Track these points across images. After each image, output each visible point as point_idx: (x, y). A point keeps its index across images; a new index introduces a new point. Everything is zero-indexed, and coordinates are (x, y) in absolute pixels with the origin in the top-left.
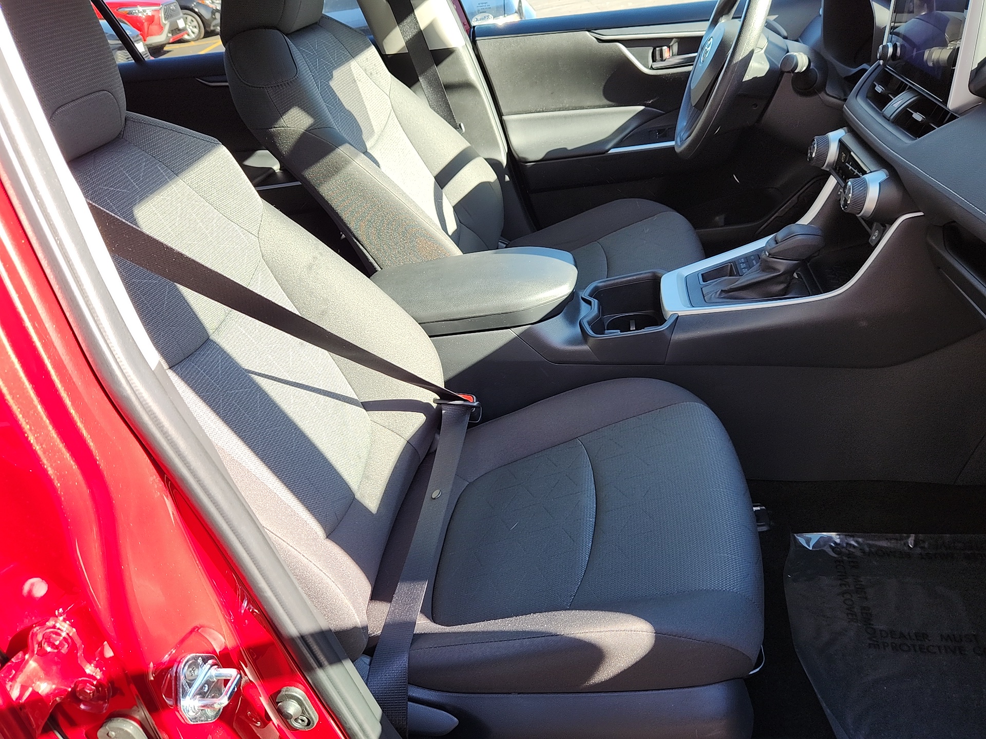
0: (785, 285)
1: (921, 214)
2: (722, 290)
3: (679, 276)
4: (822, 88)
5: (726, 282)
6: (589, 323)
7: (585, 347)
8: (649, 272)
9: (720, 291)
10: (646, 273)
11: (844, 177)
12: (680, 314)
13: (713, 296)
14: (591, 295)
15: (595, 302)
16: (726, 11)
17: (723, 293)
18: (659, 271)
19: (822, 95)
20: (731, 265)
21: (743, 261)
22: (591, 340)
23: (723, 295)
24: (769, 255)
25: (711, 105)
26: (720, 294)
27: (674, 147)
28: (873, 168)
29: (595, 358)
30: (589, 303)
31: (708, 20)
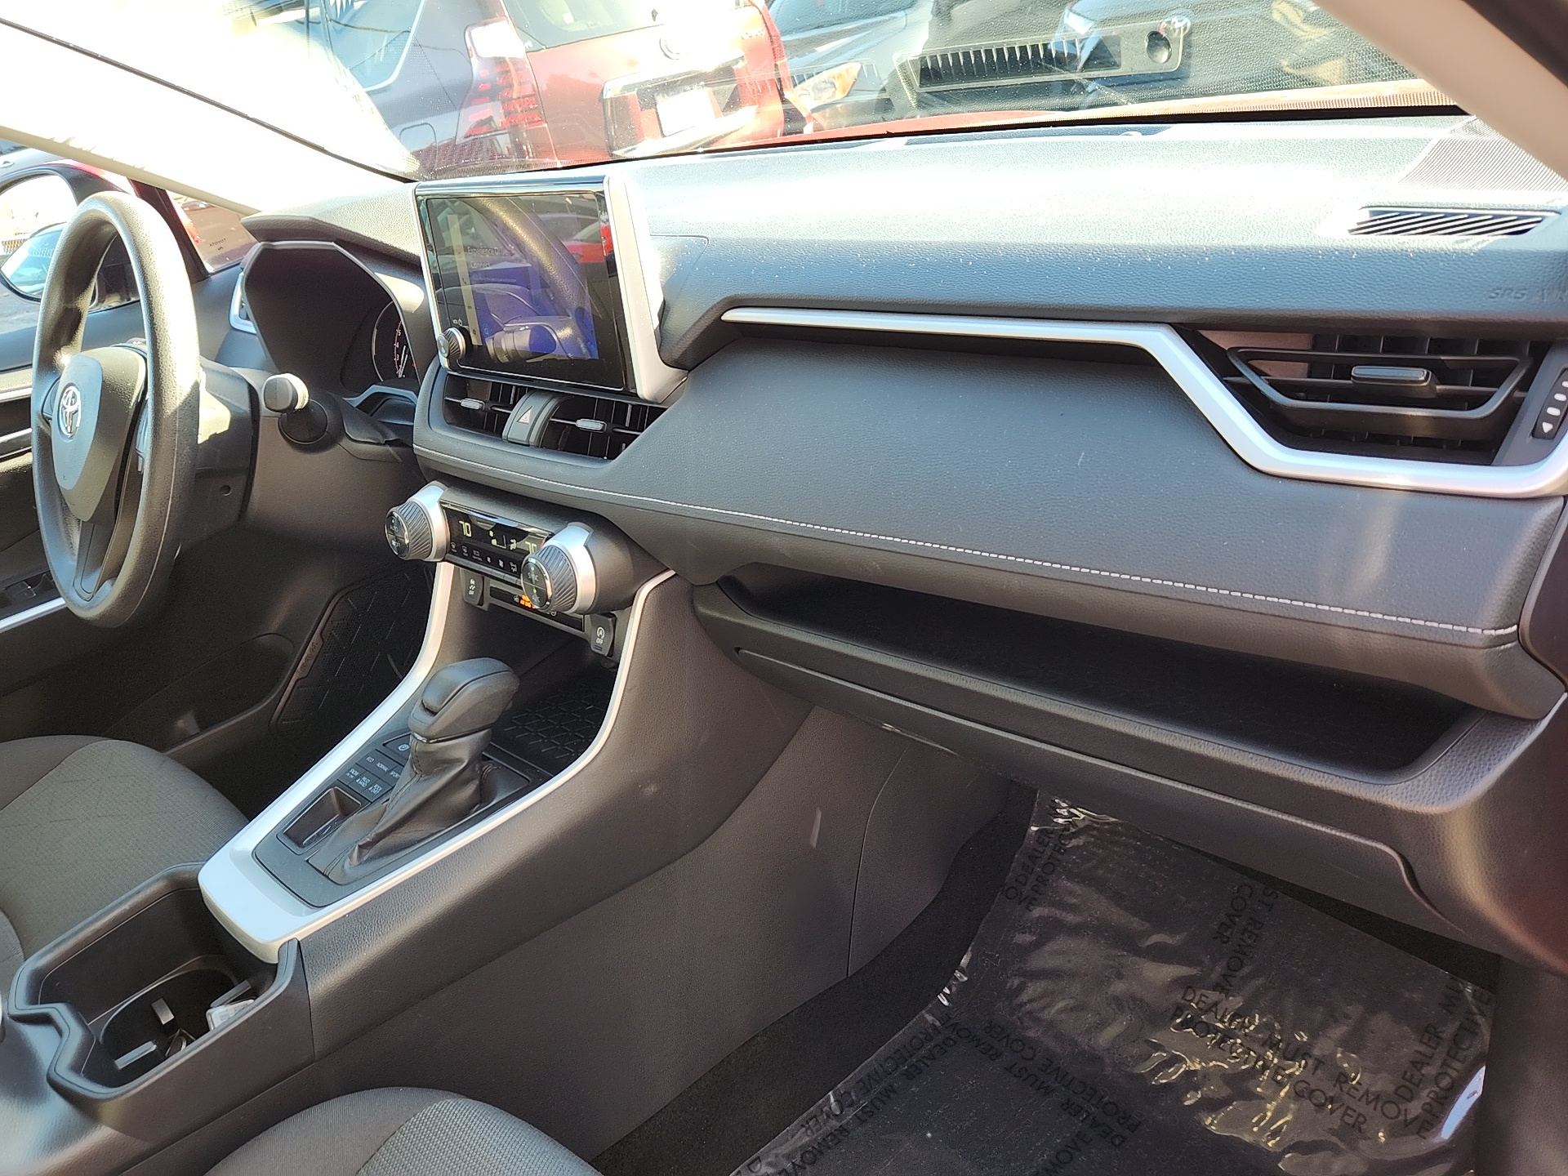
0: (477, 782)
1: (671, 573)
2: (360, 846)
3: (237, 859)
4: (341, 433)
5: (355, 830)
6: (76, 1068)
7: (102, 1134)
8: (158, 880)
9: (357, 848)
10: (148, 886)
11: (489, 559)
12: (300, 935)
13: (347, 866)
14: (33, 1000)
15: (60, 1011)
16: (64, 339)
17: (366, 851)
18: (180, 868)
19: (345, 442)
20: (337, 792)
21: (357, 774)
22: (109, 1111)
23: (368, 854)
24: (429, 739)
25: (149, 504)
26: (360, 855)
27: (67, 608)
28: (557, 529)
29: (139, 1146)
30: (45, 1020)
31: (31, 365)
